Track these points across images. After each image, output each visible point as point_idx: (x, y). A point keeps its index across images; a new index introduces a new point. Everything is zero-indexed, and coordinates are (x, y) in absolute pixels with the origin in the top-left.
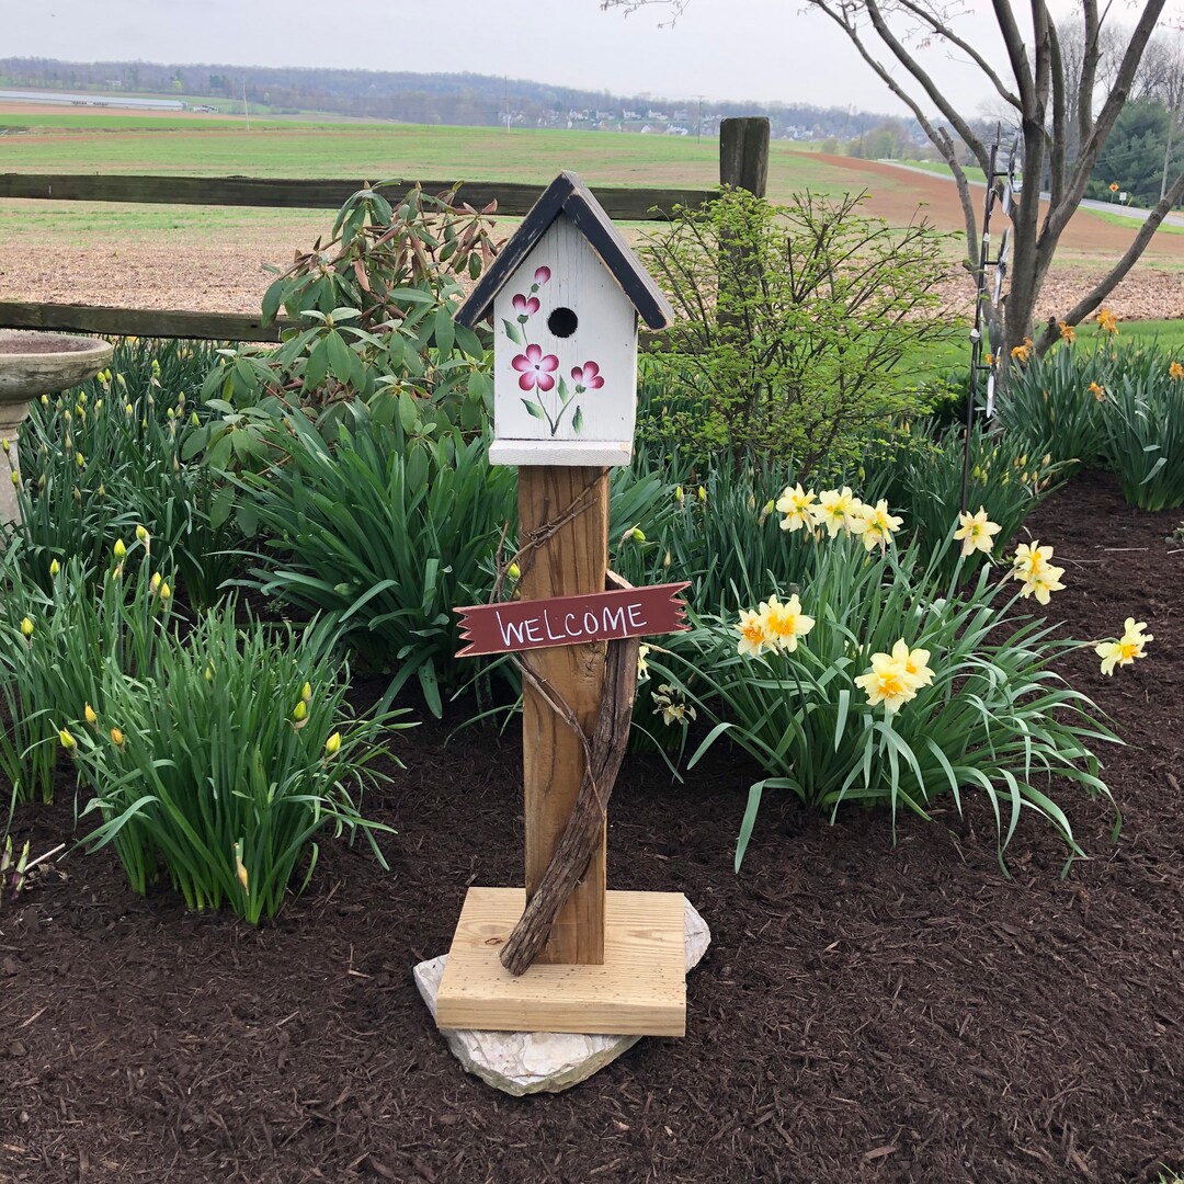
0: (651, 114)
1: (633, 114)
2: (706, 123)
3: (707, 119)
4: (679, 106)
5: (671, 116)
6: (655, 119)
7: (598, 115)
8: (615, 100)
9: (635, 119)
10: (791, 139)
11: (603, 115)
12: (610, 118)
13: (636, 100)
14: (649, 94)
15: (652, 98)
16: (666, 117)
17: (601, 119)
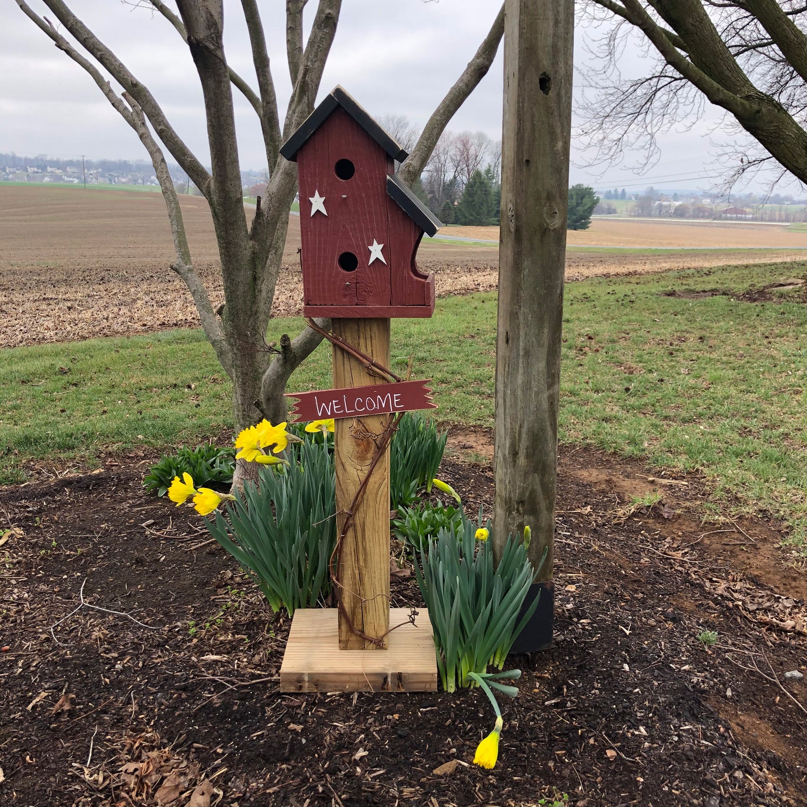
0: (49, 169)
1: (35, 169)
2: (91, 174)
3: (92, 172)
4: (71, 163)
5: (65, 170)
6: (53, 172)
7: (8, 170)
8: (20, 159)
9: (38, 172)
10: (153, 185)
11: (12, 170)
12: (18, 172)
13: (36, 159)
14: (46, 155)
15: (48, 158)
16: (60, 171)
17: (11, 173)
